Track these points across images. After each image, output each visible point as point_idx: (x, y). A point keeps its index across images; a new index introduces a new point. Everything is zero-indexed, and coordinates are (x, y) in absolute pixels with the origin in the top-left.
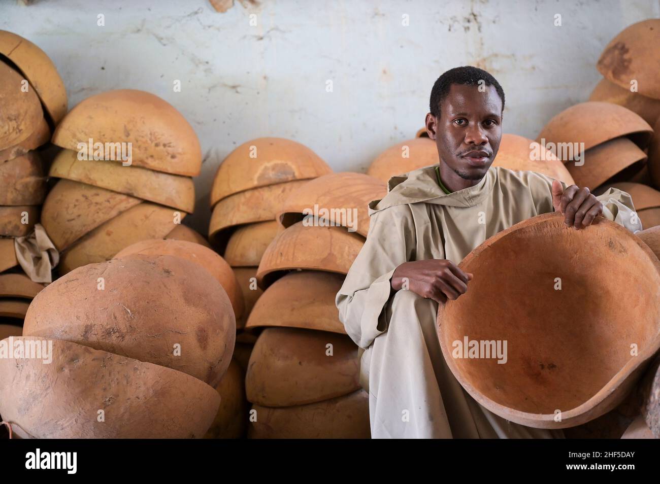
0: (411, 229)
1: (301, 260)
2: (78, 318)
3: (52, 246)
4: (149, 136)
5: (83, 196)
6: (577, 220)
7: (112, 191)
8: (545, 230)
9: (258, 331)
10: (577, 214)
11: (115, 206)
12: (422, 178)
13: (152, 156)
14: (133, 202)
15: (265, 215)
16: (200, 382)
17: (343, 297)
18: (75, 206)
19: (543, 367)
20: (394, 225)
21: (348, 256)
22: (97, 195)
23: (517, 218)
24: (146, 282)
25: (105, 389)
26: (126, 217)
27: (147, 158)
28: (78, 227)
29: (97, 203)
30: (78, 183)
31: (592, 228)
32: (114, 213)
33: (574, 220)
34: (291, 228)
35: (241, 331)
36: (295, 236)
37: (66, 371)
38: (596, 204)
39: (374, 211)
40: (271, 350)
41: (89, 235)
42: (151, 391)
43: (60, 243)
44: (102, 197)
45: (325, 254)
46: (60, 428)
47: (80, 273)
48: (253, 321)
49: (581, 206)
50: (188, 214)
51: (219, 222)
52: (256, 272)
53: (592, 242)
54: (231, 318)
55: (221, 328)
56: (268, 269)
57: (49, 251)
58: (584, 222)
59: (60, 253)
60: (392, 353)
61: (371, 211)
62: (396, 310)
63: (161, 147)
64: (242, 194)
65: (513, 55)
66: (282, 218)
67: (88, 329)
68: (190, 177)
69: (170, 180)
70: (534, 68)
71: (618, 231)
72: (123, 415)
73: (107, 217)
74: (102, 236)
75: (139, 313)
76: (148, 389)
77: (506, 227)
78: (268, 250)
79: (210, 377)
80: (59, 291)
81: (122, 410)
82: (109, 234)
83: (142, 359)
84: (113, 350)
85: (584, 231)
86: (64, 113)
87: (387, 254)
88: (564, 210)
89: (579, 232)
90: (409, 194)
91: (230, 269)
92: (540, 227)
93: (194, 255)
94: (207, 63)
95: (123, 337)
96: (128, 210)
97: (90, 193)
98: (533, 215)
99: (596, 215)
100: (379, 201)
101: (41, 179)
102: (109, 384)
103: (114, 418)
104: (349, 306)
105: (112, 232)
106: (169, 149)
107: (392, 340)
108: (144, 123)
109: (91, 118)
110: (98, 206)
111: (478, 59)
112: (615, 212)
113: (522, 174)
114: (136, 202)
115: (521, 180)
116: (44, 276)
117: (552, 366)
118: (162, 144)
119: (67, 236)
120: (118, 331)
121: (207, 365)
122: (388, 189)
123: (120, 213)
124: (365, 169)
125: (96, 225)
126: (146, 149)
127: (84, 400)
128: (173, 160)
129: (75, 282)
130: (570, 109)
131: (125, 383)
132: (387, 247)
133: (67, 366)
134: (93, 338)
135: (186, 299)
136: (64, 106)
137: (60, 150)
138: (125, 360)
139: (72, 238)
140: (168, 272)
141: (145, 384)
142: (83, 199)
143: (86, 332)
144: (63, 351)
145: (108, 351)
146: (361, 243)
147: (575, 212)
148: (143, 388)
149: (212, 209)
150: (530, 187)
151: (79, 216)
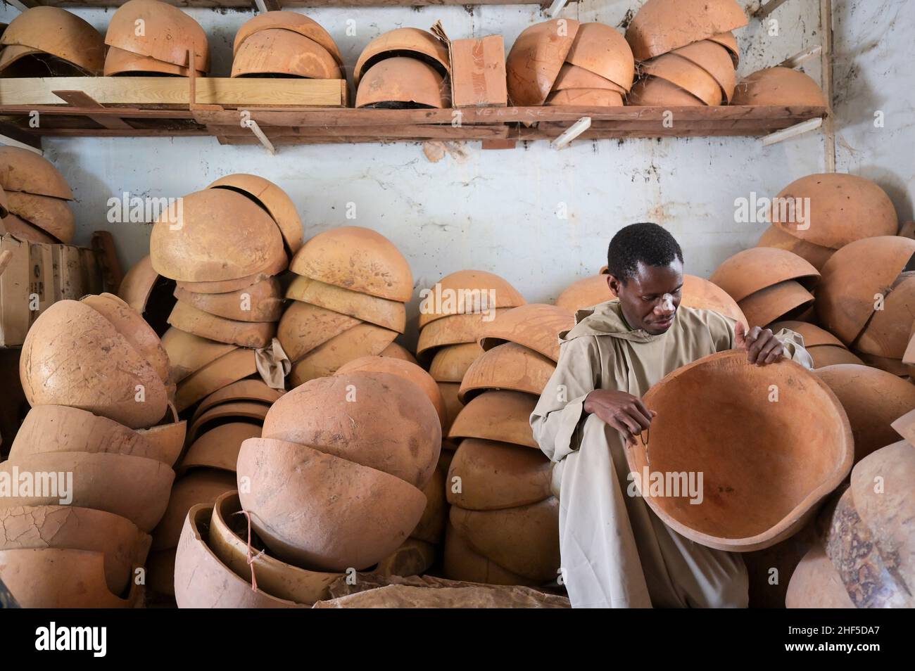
0: (597, 357)
1: (500, 381)
2: (309, 424)
3: (286, 357)
4: (371, 267)
5: (313, 315)
6: (760, 359)
7: (337, 313)
8: (728, 365)
9: (459, 440)
10: (761, 353)
11: (339, 325)
12: (606, 313)
13: (372, 284)
14: (354, 322)
15: (466, 338)
16: (412, 486)
17: (537, 417)
18: (306, 324)
19: (721, 490)
20: (582, 353)
21: (542, 378)
22: (325, 315)
23: (697, 354)
24: (368, 395)
25: (330, 488)
26: (348, 335)
27: (368, 285)
28: (308, 342)
29: (324, 323)
30: (310, 305)
31: (774, 365)
32: (338, 331)
33: (757, 358)
34: (490, 351)
35: (445, 439)
36: (494, 359)
37: (299, 470)
38: (778, 345)
39: (563, 341)
40: (471, 458)
41: (317, 349)
42: (369, 492)
43: (292, 355)
44: (330, 317)
45: (521, 377)
46: (291, 520)
47: (312, 385)
48: (455, 432)
49: (764, 346)
50: (400, 333)
51: (426, 342)
52: (459, 388)
53: (772, 378)
54: (438, 429)
55: (430, 439)
56: (468, 387)
57: (283, 361)
58: (766, 361)
59: (292, 364)
60: (582, 470)
61: (560, 341)
62: (587, 432)
63: (381, 276)
64: (447, 319)
65: (688, 203)
66: (483, 343)
67: (317, 435)
68: (403, 303)
69: (386, 304)
70: (707, 215)
71: (798, 369)
72: (345, 511)
73: (333, 335)
74: (327, 350)
75: (361, 422)
76: (367, 490)
77: (685, 362)
78: (470, 369)
79: (418, 482)
80: (294, 399)
81: (344, 508)
82: (333, 349)
83: (362, 464)
84: (338, 454)
85: (764, 368)
86: (300, 246)
87: (576, 380)
88: (749, 348)
89: (760, 368)
90: (595, 327)
91: (436, 385)
92: (723, 362)
93: (406, 372)
94: (420, 205)
95: (347, 444)
96: (350, 329)
97: (319, 313)
98: (712, 352)
99: (779, 355)
100: (568, 332)
101: (279, 300)
102: (334, 484)
103: (337, 514)
104: (544, 426)
105: (336, 348)
106: (387, 278)
107: (583, 460)
108: (366, 255)
109: (322, 250)
110: (326, 325)
111: (656, 206)
112: (792, 351)
113: (701, 312)
114: (358, 322)
115: (701, 318)
116: (278, 383)
117: (730, 490)
118: (380, 274)
119: (298, 349)
120: (344, 438)
121: (416, 471)
122: (576, 321)
123: (343, 332)
124: (553, 301)
125: (323, 341)
126: (367, 278)
127: (312, 496)
128: (389, 288)
129: (308, 393)
130: (742, 253)
131: (347, 483)
132: (575, 373)
133: (299, 466)
134: (321, 443)
135: (400, 412)
136: (300, 239)
137: (296, 276)
138: (348, 464)
139: (303, 351)
140: (386, 387)
141: (364, 485)
142: (313, 319)
143: (316, 437)
144: (296, 453)
145: (334, 455)
146: (553, 368)
147: (759, 351)
148: (362, 489)
149: (420, 330)
150: (709, 324)
151: (309, 333)
